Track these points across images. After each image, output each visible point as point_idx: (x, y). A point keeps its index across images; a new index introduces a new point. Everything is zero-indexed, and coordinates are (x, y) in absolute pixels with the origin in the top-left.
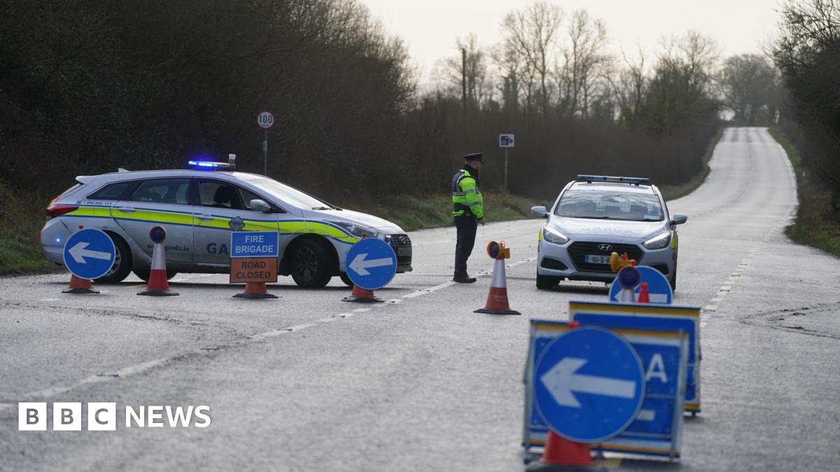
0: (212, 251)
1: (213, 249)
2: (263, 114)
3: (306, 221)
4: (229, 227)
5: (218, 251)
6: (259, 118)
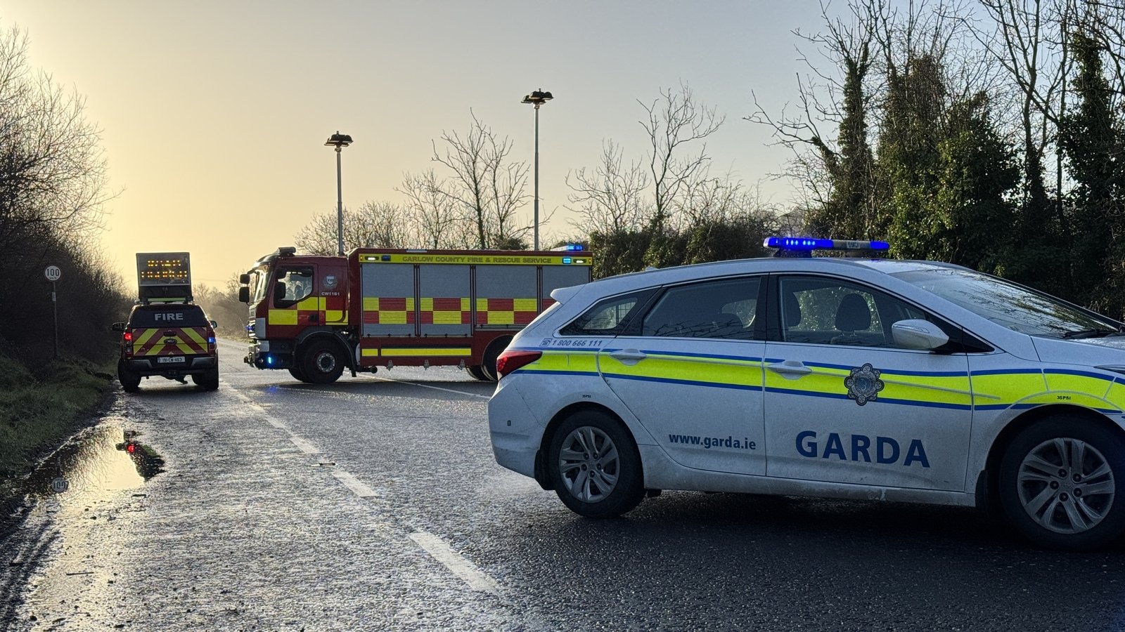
0: (808, 449)
1: (810, 444)
2: (50, 268)
3: (1047, 371)
4: (845, 391)
5: (821, 450)
6: (46, 271)
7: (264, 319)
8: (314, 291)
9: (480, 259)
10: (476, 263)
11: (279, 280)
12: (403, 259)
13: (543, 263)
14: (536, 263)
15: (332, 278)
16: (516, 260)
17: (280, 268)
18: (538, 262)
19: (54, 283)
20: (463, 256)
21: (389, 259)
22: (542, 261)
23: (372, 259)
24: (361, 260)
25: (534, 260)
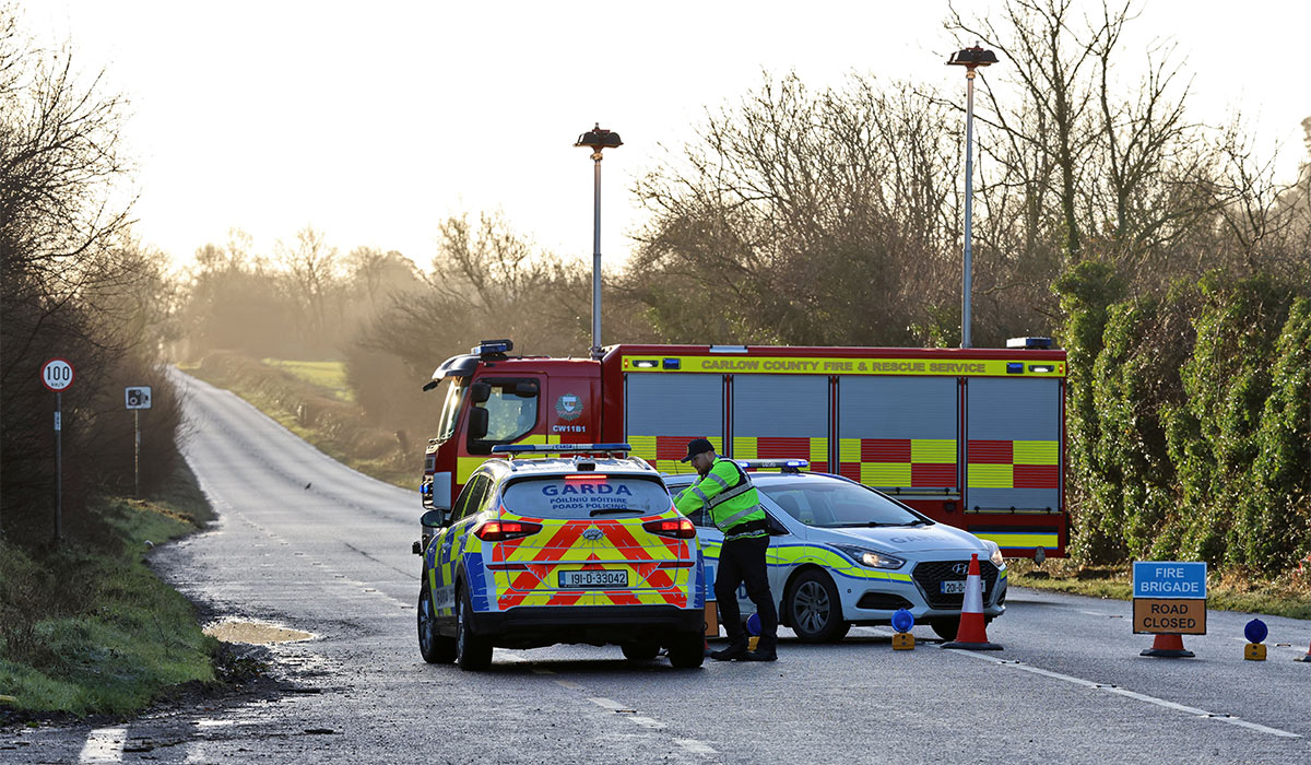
2: (52, 365)
6: (46, 371)
7: (450, 473)
8: (541, 422)
9: (849, 366)
10: (839, 372)
11: (478, 405)
12: (703, 365)
13: (969, 373)
14: (957, 373)
15: (574, 399)
16: (918, 367)
17: (480, 382)
18: (959, 370)
19: (59, 394)
20: (814, 360)
21: (676, 366)
22: (968, 368)
23: (645, 366)
24: (626, 366)
25: (950, 367)
